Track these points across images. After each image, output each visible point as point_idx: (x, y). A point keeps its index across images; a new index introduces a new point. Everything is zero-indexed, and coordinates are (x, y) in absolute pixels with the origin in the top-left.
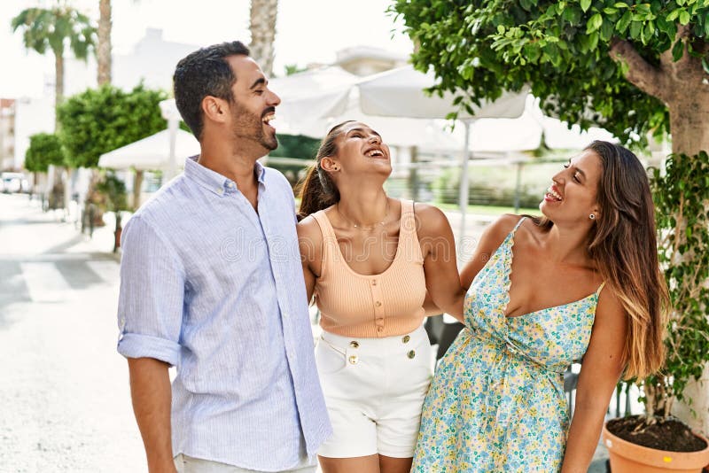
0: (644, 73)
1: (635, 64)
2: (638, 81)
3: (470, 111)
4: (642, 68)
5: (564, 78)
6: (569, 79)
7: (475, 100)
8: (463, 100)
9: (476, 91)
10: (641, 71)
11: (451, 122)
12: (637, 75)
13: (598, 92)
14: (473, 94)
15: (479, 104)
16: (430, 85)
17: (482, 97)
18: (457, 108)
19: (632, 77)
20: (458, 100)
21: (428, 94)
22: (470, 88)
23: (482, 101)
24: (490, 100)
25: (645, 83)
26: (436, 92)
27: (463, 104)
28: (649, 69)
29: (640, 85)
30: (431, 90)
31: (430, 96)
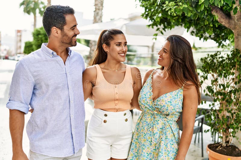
0: (225, 19)
1: (221, 16)
2: (222, 22)
3: (162, 33)
4: (224, 17)
5: (196, 22)
6: (198, 22)
7: (164, 29)
8: (160, 29)
9: (164, 26)
10: (224, 18)
11: (155, 37)
12: (222, 20)
13: (207, 26)
14: (163, 27)
15: (165, 31)
16: (149, 24)
17: (166, 28)
18: (158, 32)
19: (220, 21)
20: (158, 29)
21: (148, 27)
22: (162, 25)
23: (166, 30)
24: (169, 29)
25: (225, 23)
26: (151, 26)
27: (160, 31)
28: (226, 18)
29: (223, 24)
30: (149, 26)
31: (149, 28)
